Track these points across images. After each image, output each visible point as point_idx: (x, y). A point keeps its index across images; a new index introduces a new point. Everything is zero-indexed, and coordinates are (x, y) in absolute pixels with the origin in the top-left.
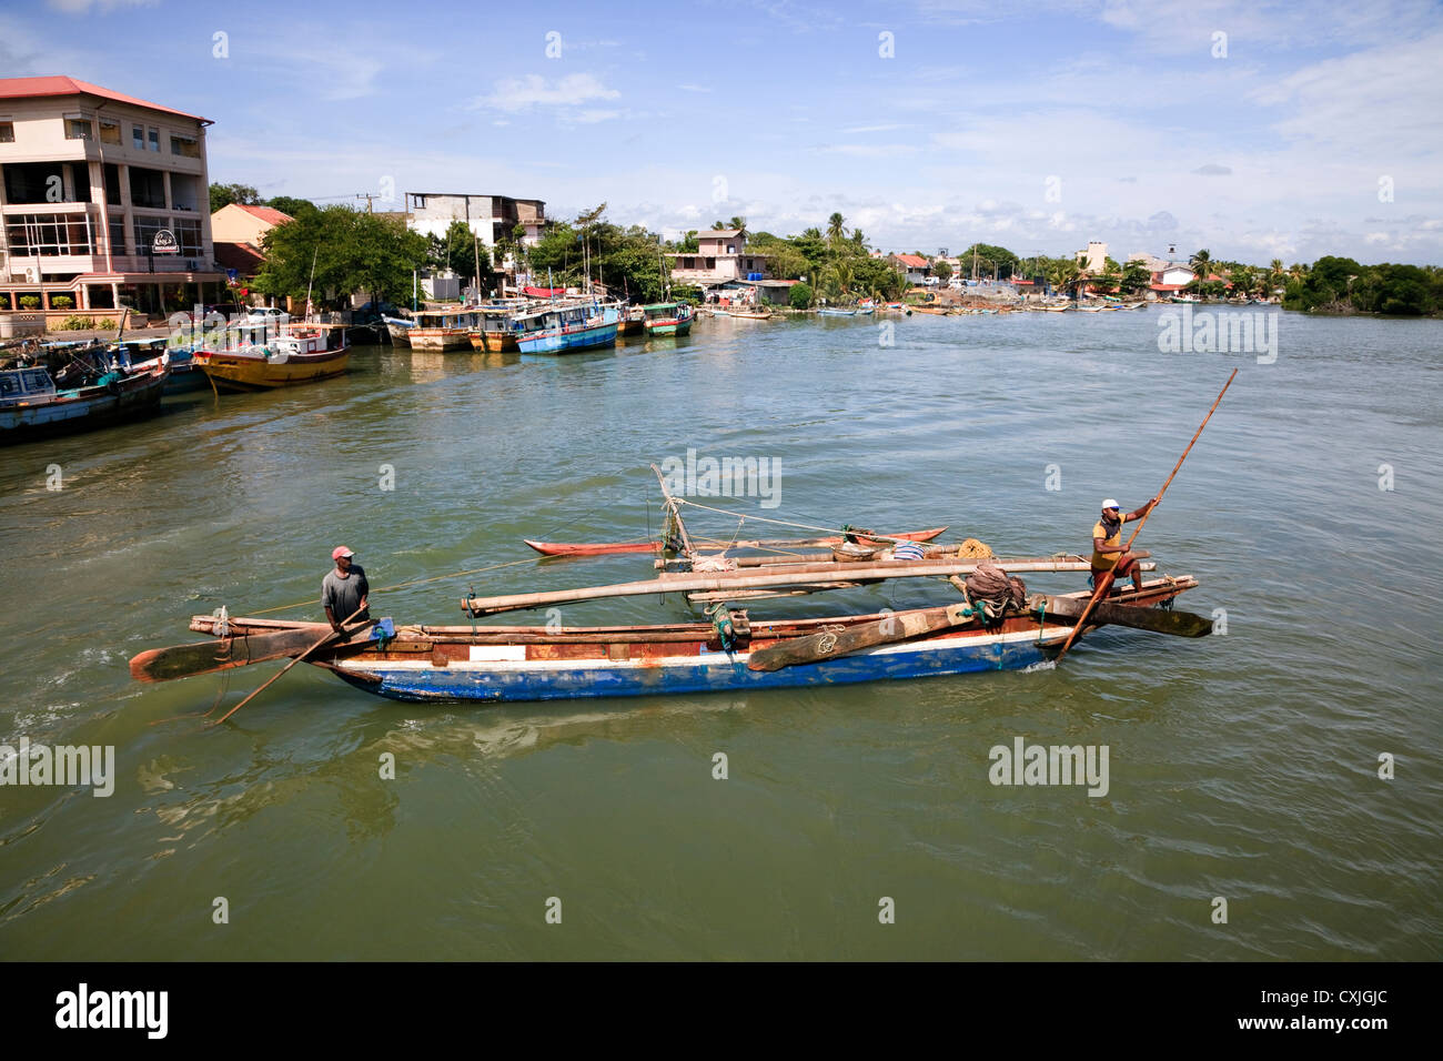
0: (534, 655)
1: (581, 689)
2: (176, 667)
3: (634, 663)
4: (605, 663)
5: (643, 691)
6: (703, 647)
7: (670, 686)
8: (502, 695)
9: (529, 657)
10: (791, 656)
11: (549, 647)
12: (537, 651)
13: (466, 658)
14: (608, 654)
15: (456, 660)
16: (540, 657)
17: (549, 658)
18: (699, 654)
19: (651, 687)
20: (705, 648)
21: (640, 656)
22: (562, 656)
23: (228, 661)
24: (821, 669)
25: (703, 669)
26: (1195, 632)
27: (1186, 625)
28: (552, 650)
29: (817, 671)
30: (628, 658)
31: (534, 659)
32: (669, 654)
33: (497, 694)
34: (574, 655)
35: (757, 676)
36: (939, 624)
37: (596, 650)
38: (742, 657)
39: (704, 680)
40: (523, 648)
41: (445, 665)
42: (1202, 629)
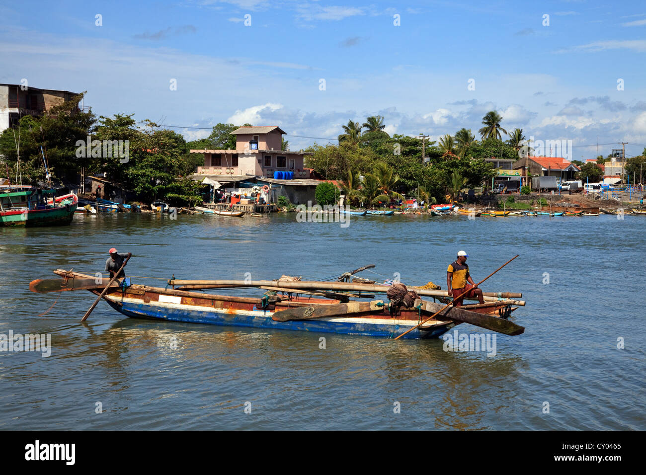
0: (184, 302)
1: (199, 319)
2: (46, 287)
3: (224, 311)
4: (212, 309)
5: (224, 323)
6: (255, 307)
7: (236, 322)
8: (167, 318)
9: (182, 303)
10: (292, 316)
11: (191, 299)
12: (186, 300)
13: (157, 300)
14: (214, 305)
15: (153, 300)
16: (186, 303)
17: (190, 304)
18: (253, 310)
19: (227, 322)
20: (256, 308)
21: (228, 308)
22: (196, 304)
23: (65, 288)
24: (305, 324)
25: (253, 317)
26: (511, 332)
27: (505, 327)
28: (192, 301)
29: (303, 325)
30: (222, 308)
31: (184, 304)
32: (240, 309)
33: (165, 316)
34: (200, 304)
35: (275, 323)
36: (365, 309)
37: (210, 302)
38: (269, 314)
39: (251, 322)
40: (180, 298)
41: (149, 302)
42: (515, 330)
